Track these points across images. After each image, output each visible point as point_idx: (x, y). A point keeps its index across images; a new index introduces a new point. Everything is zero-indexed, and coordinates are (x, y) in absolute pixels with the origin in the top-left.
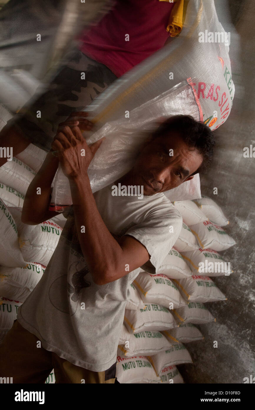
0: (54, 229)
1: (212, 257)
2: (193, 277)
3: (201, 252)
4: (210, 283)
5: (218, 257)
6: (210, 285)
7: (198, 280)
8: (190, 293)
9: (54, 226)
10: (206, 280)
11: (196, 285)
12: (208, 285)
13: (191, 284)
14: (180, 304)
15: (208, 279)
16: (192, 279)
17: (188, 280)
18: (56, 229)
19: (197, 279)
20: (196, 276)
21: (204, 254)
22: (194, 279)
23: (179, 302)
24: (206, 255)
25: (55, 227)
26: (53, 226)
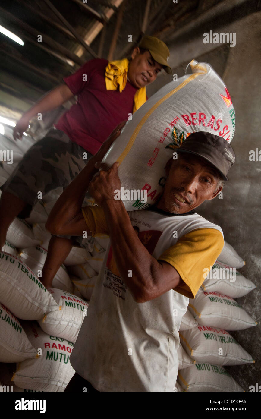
0: (79, 306)
1: (222, 302)
2: (200, 328)
3: (206, 295)
4: (226, 338)
5: (232, 303)
6: (226, 340)
7: (206, 332)
8: (194, 348)
9: (80, 302)
10: (221, 334)
11: (203, 337)
12: (224, 340)
13: (196, 336)
14: (183, 364)
15: (224, 333)
16: (199, 330)
17: (193, 331)
18: (81, 306)
19: (206, 330)
20: (204, 327)
21: (209, 298)
22: (201, 331)
23: (182, 360)
24: (212, 299)
25: (81, 304)
26: (78, 303)
